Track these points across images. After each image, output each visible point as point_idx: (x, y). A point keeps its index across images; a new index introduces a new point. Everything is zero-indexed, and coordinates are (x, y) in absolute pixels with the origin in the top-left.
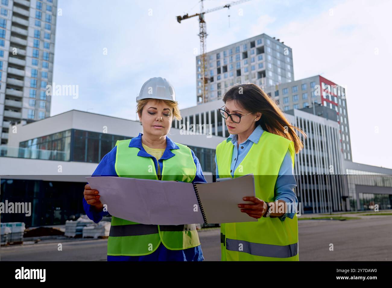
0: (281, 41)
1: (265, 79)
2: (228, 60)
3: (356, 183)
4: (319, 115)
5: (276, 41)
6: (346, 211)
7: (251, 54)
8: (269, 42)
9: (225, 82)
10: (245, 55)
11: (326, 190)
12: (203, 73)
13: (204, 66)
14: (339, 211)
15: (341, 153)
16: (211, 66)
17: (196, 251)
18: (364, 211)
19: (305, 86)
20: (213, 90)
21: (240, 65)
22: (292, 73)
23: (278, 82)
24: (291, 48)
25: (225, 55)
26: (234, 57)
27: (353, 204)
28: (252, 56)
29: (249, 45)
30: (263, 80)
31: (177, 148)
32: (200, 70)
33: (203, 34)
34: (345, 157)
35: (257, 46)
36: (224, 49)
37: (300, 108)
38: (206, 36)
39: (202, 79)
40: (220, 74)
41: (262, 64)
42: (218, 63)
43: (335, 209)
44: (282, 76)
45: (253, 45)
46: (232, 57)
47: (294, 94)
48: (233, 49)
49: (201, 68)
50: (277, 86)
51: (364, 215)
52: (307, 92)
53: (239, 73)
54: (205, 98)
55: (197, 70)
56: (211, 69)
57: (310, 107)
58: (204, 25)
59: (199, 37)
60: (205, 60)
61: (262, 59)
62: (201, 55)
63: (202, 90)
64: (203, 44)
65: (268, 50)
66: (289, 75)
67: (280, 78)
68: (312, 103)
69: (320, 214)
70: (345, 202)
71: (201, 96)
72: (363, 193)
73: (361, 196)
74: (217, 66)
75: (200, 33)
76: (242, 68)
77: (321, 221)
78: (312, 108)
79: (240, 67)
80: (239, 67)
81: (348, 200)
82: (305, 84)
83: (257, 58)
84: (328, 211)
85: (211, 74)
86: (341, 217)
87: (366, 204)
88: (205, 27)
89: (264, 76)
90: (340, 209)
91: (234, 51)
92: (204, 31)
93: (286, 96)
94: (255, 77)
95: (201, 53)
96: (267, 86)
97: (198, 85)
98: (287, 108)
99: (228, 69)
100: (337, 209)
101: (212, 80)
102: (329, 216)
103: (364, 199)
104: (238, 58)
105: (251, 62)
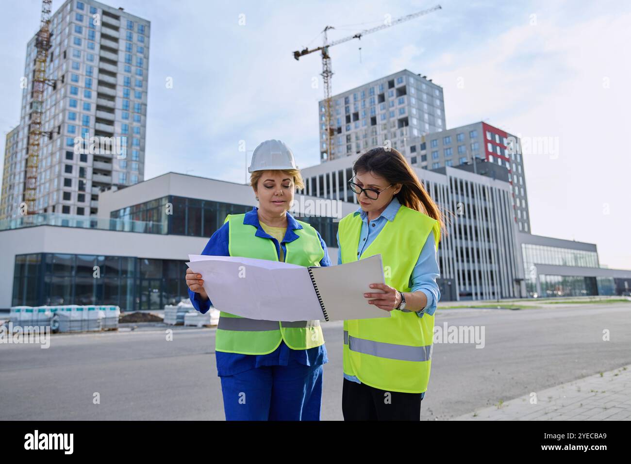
0: (428, 79)
1: (408, 128)
2: (360, 104)
3: (536, 262)
4: (482, 174)
5: (421, 79)
6: (521, 297)
7: (389, 97)
8: (412, 80)
9: (356, 133)
10: (382, 98)
11: (492, 272)
12: (328, 122)
13: (329, 113)
14: (510, 297)
15: (515, 223)
16: (338, 114)
17: (320, 351)
18: (547, 298)
19: (462, 137)
20: (341, 143)
21: (375, 112)
22: (444, 120)
23: (424, 132)
24: (441, 87)
25: (355, 98)
26: (368, 101)
27: (531, 288)
28: (391, 99)
29: (387, 85)
30: (405, 129)
31: (301, 228)
32: (324, 119)
33: (327, 73)
34: (521, 228)
35: (397, 86)
36: (354, 92)
37: (454, 165)
38: (331, 75)
39: (326, 130)
40: (349, 124)
41: (403, 108)
42: (347, 109)
43: (504, 295)
44: (430, 124)
45: (391, 84)
46: (364, 101)
47: (445, 147)
48: (366, 90)
49: (325, 117)
50: (423, 137)
51: (546, 303)
52: (464, 145)
53: (374, 121)
54: (331, 154)
55: (321, 119)
56: (338, 116)
57: (469, 164)
58: (328, 62)
59: (322, 77)
60: (330, 106)
61: (403, 102)
62: (325, 100)
63: (327, 144)
64: (328, 86)
65: (412, 91)
66: (439, 122)
67: (427, 126)
68: (472, 159)
69: (482, 301)
70: (518, 286)
71: (326, 152)
72: (546, 275)
73: (543, 278)
74: (346, 113)
75: (324, 72)
76: (379, 114)
77: (485, 310)
78: (472, 165)
79: (375, 114)
80: (373, 114)
81: (523, 283)
82: (462, 133)
83: (396, 101)
84: (494, 298)
85: (338, 123)
86: (512, 305)
87: (550, 288)
88: (330, 63)
89: (407, 124)
90: (512, 295)
91: (367, 93)
92: (328, 69)
93: (435, 149)
94: (394, 126)
95: (325, 97)
96: (410, 137)
97: (321, 137)
98: (436, 165)
99: (360, 117)
100: (507, 295)
101: (339, 130)
102: (496, 304)
103: (547, 283)
104: (372, 102)
105: (390, 107)
